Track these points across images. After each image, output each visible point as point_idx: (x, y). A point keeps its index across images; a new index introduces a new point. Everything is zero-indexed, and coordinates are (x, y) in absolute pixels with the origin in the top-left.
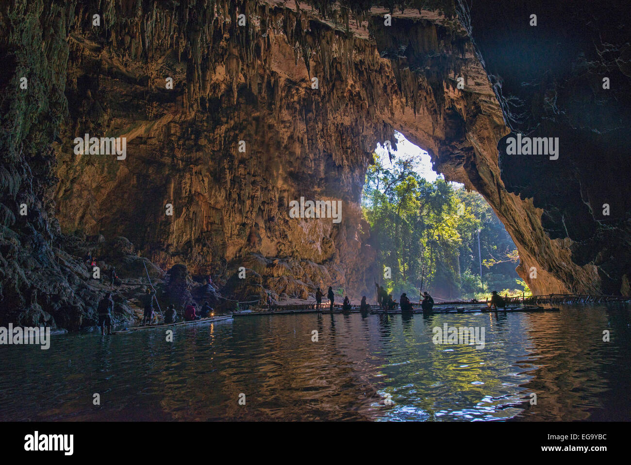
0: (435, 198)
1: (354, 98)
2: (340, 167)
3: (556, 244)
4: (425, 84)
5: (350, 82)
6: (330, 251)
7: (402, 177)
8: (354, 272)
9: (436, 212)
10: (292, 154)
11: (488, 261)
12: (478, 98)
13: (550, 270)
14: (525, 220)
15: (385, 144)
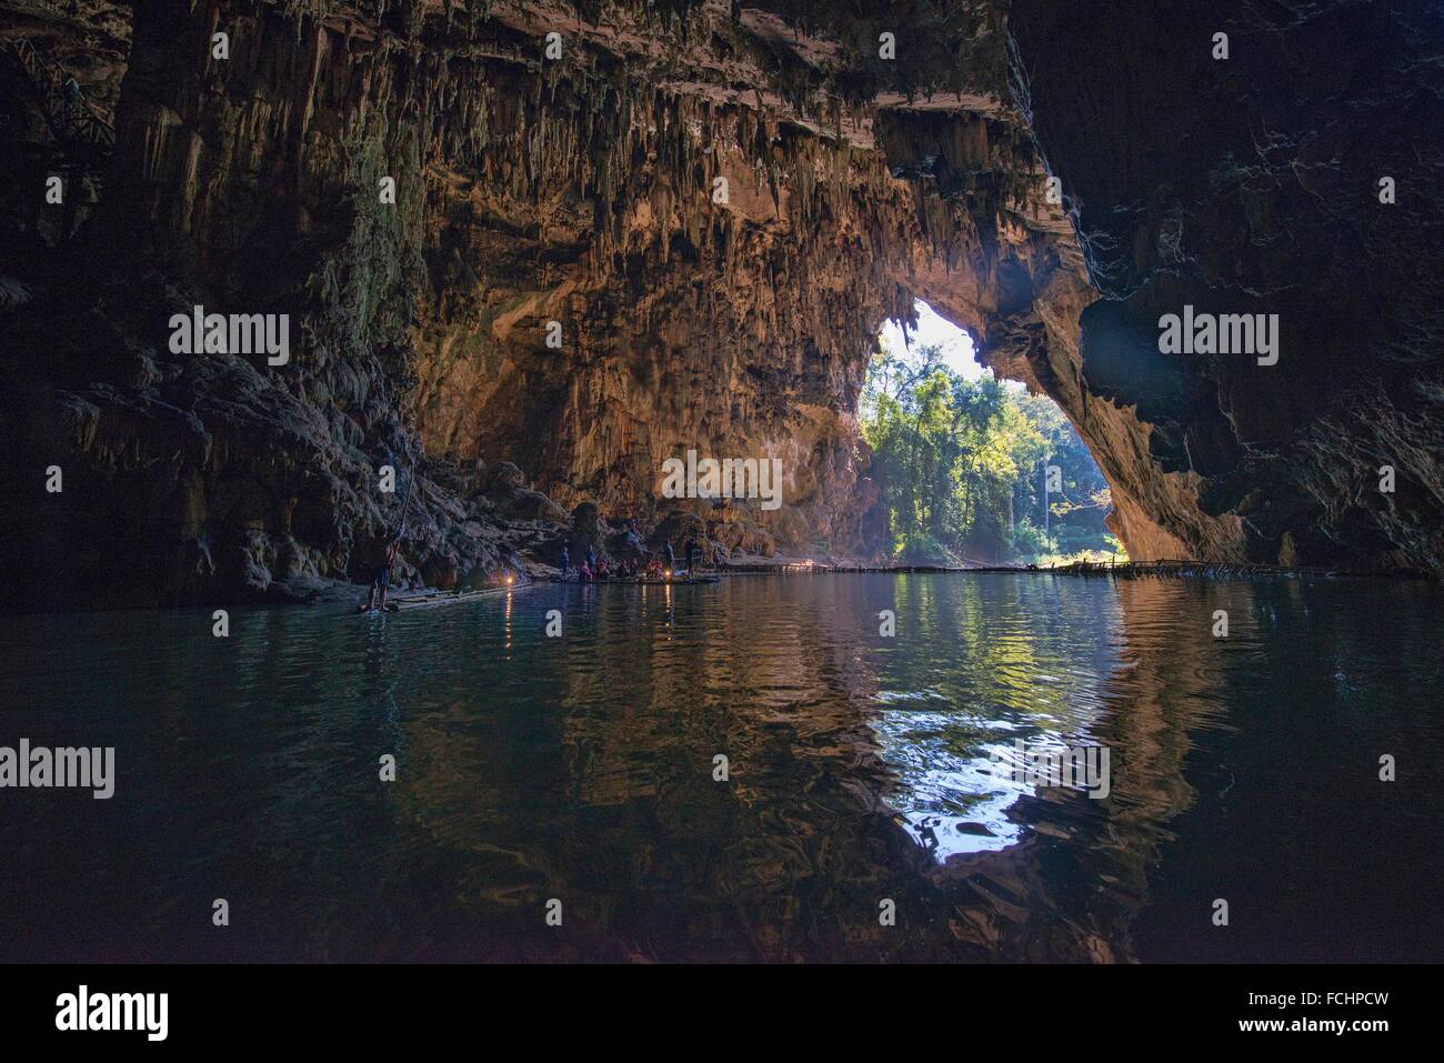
0: (977, 406)
1: (850, 246)
2: (827, 358)
3: (1174, 480)
4: (966, 220)
5: (845, 221)
6: (808, 486)
7: (925, 373)
8: (845, 519)
9: (978, 427)
10: (752, 337)
11: (1059, 506)
12: (1055, 241)
13: (1162, 522)
14: (1125, 441)
15: (898, 321)
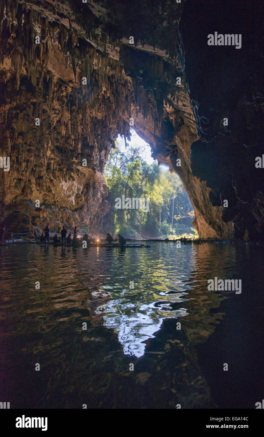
0: (151, 175)
1: (105, 101)
2: (92, 148)
3: (215, 209)
4: (152, 99)
5: (104, 89)
6: (81, 203)
7: (132, 159)
8: (96, 218)
9: (150, 183)
10: (59, 133)
11: (177, 216)
12: (183, 114)
13: (210, 224)
14: (200, 193)
15: (123, 136)
